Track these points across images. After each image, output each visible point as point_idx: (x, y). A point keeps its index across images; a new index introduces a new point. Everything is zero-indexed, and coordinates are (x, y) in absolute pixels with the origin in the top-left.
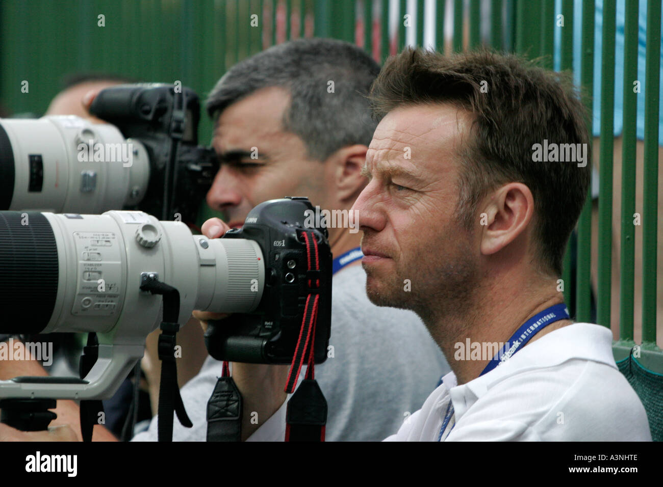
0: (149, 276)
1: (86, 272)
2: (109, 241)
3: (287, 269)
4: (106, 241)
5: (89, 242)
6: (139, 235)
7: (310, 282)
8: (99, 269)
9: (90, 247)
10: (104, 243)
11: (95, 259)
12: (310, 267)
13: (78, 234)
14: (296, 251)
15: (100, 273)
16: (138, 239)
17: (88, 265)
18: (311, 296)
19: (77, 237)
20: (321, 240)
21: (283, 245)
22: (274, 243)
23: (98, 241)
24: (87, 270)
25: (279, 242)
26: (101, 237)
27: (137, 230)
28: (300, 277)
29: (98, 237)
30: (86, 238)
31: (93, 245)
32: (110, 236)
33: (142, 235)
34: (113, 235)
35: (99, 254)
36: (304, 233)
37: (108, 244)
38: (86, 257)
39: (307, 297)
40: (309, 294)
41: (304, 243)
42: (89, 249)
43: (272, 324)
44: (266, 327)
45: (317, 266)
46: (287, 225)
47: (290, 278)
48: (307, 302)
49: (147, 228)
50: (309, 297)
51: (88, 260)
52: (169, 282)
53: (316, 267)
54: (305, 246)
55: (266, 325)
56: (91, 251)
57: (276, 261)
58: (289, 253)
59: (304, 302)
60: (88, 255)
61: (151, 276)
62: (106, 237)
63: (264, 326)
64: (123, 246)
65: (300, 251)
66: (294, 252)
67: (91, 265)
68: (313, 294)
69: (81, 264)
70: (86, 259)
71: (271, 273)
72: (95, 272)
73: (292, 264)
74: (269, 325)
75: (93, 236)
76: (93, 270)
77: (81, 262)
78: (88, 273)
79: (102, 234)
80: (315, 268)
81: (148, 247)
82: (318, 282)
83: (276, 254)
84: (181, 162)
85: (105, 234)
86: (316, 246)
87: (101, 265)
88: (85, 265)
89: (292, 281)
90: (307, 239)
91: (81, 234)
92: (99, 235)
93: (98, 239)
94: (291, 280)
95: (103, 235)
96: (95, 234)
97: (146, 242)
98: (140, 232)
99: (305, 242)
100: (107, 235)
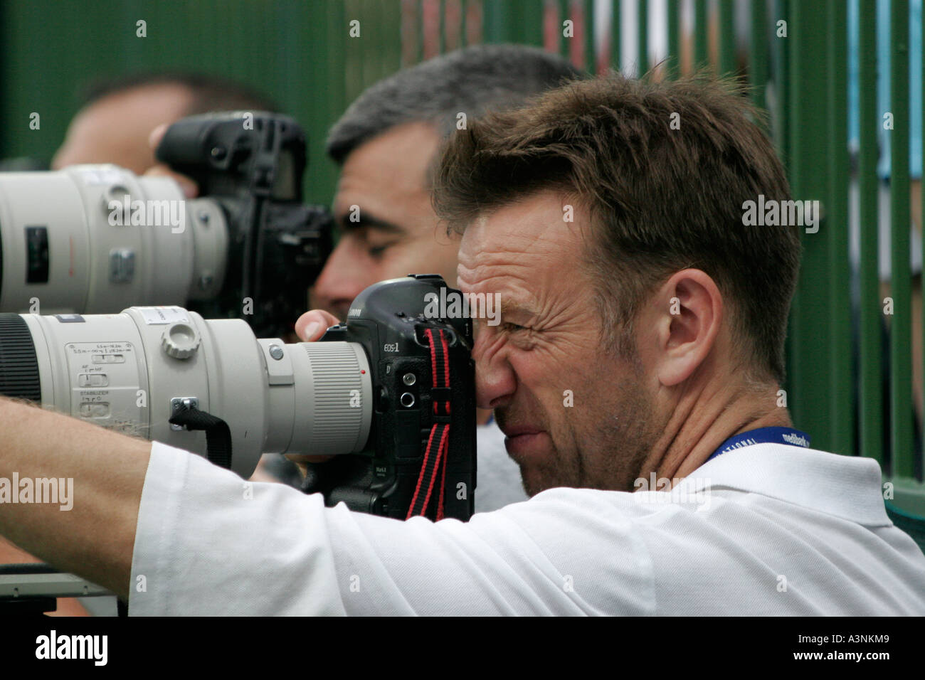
0: (183, 403)
1: (84, 404)
2: (121, 356)
3: (402, 387)
4: (116, 356)
5: (88, 359)
6: (165, 340)
7: (435, 405)
8: (104, 398)
9: (91, 366)
10: (113, 358)
11: (98, 384)
12: (435, 382)
13: (72, 347)
14: (416, 360)
15: (106, 404)
16: (165, 347)
17: (88, 394)
18: (438, 426)
19: (71, 351)
20: (455, 340)
21: (397, 351)
22: (385, 348)
23: (103, 356)
24: (86, 401)
25: (391, 346)
26: (109, 349)
27: (163, 334)
28: (423, 398)
29: (103, 349)
30: (84, 351)
31: (95, 363)
32: (124, 346)
33: (170, 342)
34: (128, 345)
35: (105, 375)
36: (428, 330)
37: (120, 359)
38: (84, 382)
39: (431, 428)
40: (435, 423)
41: (427, 347)
42: (88, 369)
43: (385, 471)
44: (379, 475)
45: (447, 382)
46: (404, 319)
47: (408, 400)
48: (431, 435)
49: (179, 330)
50: (435, 427)
51: (88, 385)
52: (216, 413)
53: (445, 383)
54: (429, 350)
55: (378, 472)
56: (93, 372)
57: (388, 375)
58: (405, 362)
59: (427, 436)
60: (87, 379)
61: (187, 402)
62: (116, 349)
63: (375, 473)
64: (142, 360)
65: (422, 358)
66: (412, 360)
67: (92, 393)
68: (441, 424)
69: (77, 391)
70: (84, 384)
71: (380, 393)
72: (99, 403)
73: (411, 379)
74: (381, 473)
75: (96, 348)
76: (96, 400)
77: (75, 389)
78: (87, 406)
79: (109, 344)
80: (443, 385)
81: (182, 359)
82: (447, 405)
83: (386, 364)
84: (268, 232)
85: (114, 344)
86: (445, 350)
87: (107, 392)
88: (82, 393)
89: (410, 406)
90: (431, 340)
91: (78, 347)
92: (105, 347)
93: (104, 354)
94: (409, 404)
95: (113, 346)
96: (100, 344)
97: (176, 350)
98: (167, 336)
99: (429, 344)
100: (119, 346)
